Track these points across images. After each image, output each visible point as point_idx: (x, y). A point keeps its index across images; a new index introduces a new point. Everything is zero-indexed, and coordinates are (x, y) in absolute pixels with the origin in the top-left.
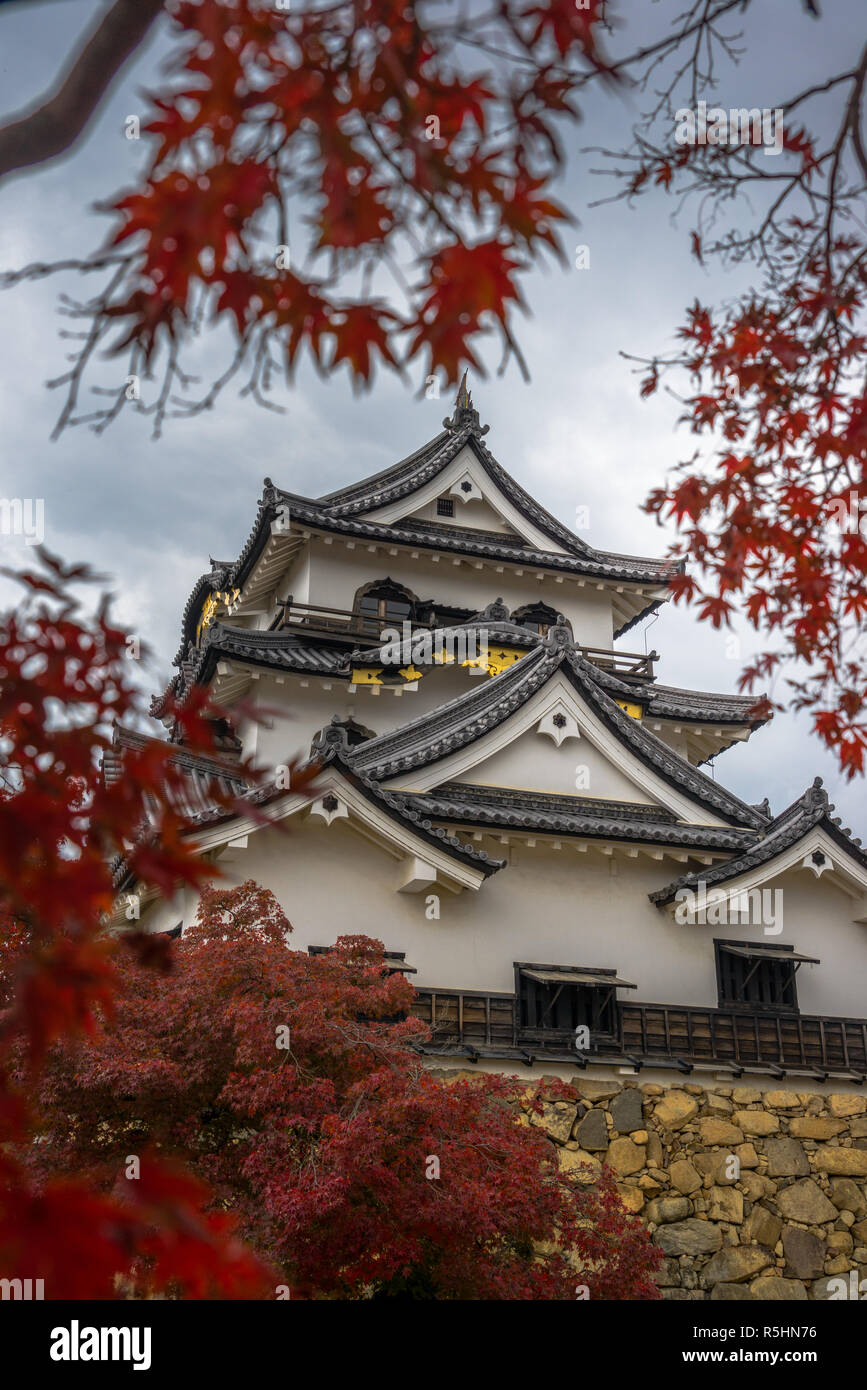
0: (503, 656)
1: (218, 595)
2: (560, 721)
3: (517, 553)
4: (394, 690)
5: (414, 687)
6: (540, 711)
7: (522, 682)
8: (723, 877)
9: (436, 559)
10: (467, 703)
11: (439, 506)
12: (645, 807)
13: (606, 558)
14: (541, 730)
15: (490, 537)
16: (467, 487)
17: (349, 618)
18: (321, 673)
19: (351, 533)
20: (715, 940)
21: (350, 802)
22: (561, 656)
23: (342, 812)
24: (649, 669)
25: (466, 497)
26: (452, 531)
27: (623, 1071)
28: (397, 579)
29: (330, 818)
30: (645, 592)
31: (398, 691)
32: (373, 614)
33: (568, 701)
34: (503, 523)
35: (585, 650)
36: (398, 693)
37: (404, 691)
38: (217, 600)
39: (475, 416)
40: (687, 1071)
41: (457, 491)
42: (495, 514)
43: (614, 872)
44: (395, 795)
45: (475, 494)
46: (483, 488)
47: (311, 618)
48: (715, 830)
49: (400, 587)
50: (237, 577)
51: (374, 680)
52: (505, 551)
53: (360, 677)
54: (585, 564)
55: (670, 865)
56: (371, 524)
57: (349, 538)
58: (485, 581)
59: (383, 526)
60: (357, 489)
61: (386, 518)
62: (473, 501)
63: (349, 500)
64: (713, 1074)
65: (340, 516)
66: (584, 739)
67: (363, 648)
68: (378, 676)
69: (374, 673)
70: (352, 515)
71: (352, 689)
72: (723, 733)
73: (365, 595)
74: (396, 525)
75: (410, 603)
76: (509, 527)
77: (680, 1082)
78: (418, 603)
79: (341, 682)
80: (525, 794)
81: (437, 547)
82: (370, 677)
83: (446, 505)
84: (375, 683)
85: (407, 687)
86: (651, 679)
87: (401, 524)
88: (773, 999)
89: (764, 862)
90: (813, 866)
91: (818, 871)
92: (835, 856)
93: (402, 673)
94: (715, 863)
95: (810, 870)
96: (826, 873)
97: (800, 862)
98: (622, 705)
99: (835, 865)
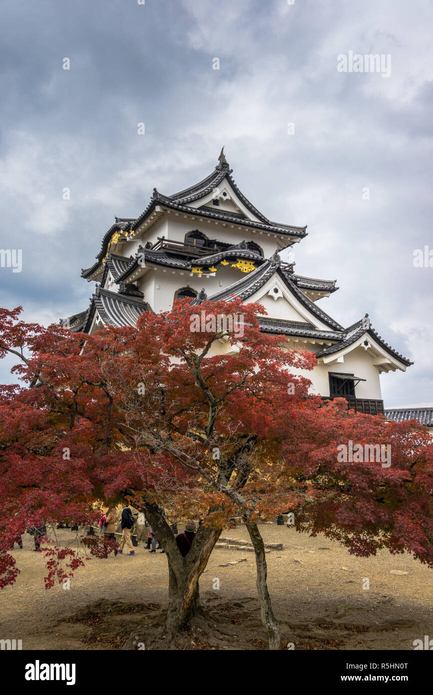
0: (246, 263)
1: (122, 232)
2: (276, 291)
3: (243, 221)
4: (206, 276)
5: (214, 275)
6: (269, 287)
7: (263, 275)
8: (337, 350)
9: (217, 223)
10: (242, 283)
11: (214, 202)
12: (305, 323)
13: (276, 225)
14: (269, 294)
15: (233, 215)
16: (225, 194)
17: (183, 245)
18: (180, 268)
19: (186, 212)
20: (329, 372)
22: (277, 266)
24: (292, 268)
25: (225, 198)
26: (219, 212)
28: (200, 230)
30: (291, 239)
31: (208, 276)
32: (192, 244)
33: (278, 282)
34: (237, 209)
36: (208, 277)
37: (210, 276)
38: (121, 234)
39: (227, 165)
41: (221, 196)
42: (234, 205)
45: (228, 197)
46: (231, 195)
47: (169, 245)
48: (329, 332)
49: (201, 233)
50: (135, 226)
51: (200, 272)
52: (238, 220)
53: (195, 270)
54: (267, 226)
56: (190, 208)
57: (185, 214)
58: (235, 233)
59: (195, 209)
60: (183, 193)
61: (196, 206)
62: (227, 200)
63: (182, 197)
65: (179, 204)
66: (284, 298)
67: (195, 259)
68: (201, 270)
69: (200, 269)
70: (183, 204)
71: (191, 275)
72: (321, 294)
73: (189, 236)
74: (198, 209)
75: (205, 240)
76: (240, 211)
78: (208, 240)
79: (186, 272)
80: (264, 318)
81: (218, 219)
82: (198, 270)
83: (216, 202)
84: (200, 273)
85: (212, 274)
86: (292, 272)
87: (200, 209)
88: (347, 393)
89: (350, 345)
90: (365, 346)
91: (366, 348)
92: (372, 342)
93: (210, 269)
94: (332, 345)
95: (363, 348)
96: (369, 349)
97: (361, 345)
99: (371, 346)
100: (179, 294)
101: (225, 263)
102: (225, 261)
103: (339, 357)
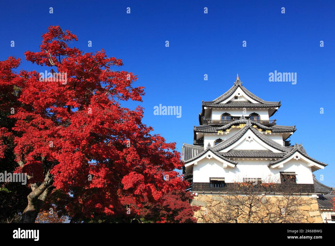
2: (249, 138)
5: (228, 132)
6: (246, 136)
8: (277, 162)
11: (235, 98)
12: (266, 150)
13: (266, 103)
14: (246, 139)
15: (244, 102)
16: (239, 94)
18: (212, 132)
20: (280, 172)
21: (213, 155)
22: (248, 127)
23: (211, 157)
25: (239, 96)
26: (237, 102)
27: (262, 194)
28: (227, 113)
29: (209, 158)
30: (273, 108)
31: (226, 133)
33: (251, 134)
35: (262, 120)
40: (274, 194)
41: (237, 95)
42: (244, 98)
43: (260, 162)
44: (220, 153)
46: (242, 94)
47: (213, 121)
53: (219, 132)
55: (269, 160)
56: (221, 104)
59: (224, 104)
61: (225, 102)
63: (218, 100)
64: (279, 194)
65: (216, 103)
66: (254, 140)
69: (222, 131)
70: (219, 103)
71: (218, 134)
72: (288, 133)
73: (222, 116)
74: (226, 104)
76: (247, 100)
77: (274, 196)
78: (232, 116)
79: (216, 133)
80: (244, 150)
83: (236, 98)
84: (222, 133)
86: (276, 124)
87: (228, 103)
89: (286, 159)
90: (296, 159)
92: (300, 156)
93: (226, 130)
95: (295, 159)
96: (299, 159)
97: (294, 158)
98: (267, 131)
99: (300, 158)
100: (215, 142)
101: (233, 127)
102: (233, 126)
103: (281, 165)
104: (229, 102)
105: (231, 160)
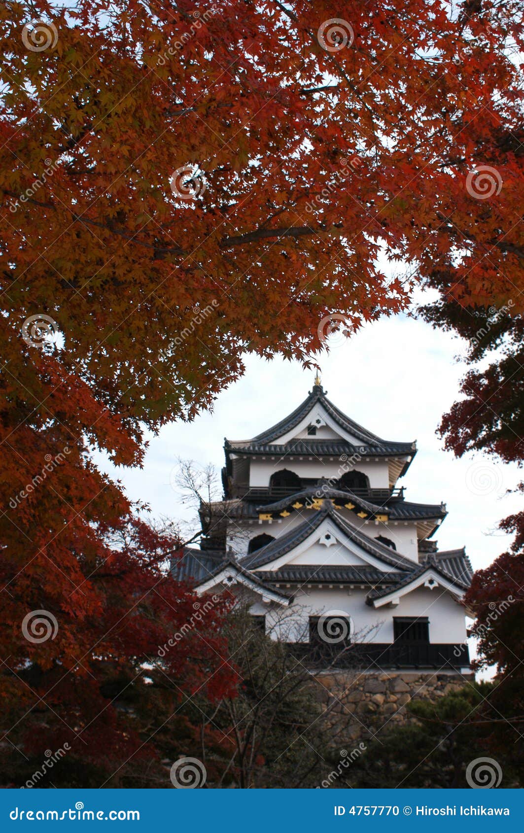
2: (328, 537)
4: (277, 521)
6: (320, 534)
11: (308, 430)
14: (320, 541)
16: (318, 421)
17: (266, 490)
20: (393, 617)
21: (238, 578)
22: (327, 512)
23: (234, 582)
24: (403, 494)
25: (318, 426)
26: (311, 443)
28: (288, 469)
29: (230, 584)
31: (280, 522)
33: (330, 529)
34: (337, 434)
35: (372, 490)
39: (321, 388)
41: (314, 423)
42: (332, 432)
43: (350, 593)
44: (257, 573)
45: (323, 424)
46: (326, 420)
47: (252, 492)
49: (290, 472)
51: (269, 518)
53: (263, 517)
56: (273, 446)
59: (280, 446)
61: (282, 441)
62: (322, 427)
63: (267, 436)
64: (388, 669)
65: (260, 446)
66: (338, 543)
69: (269, 515)
71: (261, 522)
73: (275, 478)
76: (339, 436)
79: (254, 520)
80: (315, 566)
82: (267, 517)
83: (312, 430)
87: (289, 443)
88: (419, 637)
90: (429, 585)
91: (431, 587)
92: (439, 581)
93: (281, 514)
94: (387, 587)
95: (428, 588)
96: (435, 588)
97: (424, 584)
98: (378, 517)
99: (439, 584)
101: (298, 506)
102: (298, 503)
103: (394, 598)
104: (292, 442)
105: (282, 587)
